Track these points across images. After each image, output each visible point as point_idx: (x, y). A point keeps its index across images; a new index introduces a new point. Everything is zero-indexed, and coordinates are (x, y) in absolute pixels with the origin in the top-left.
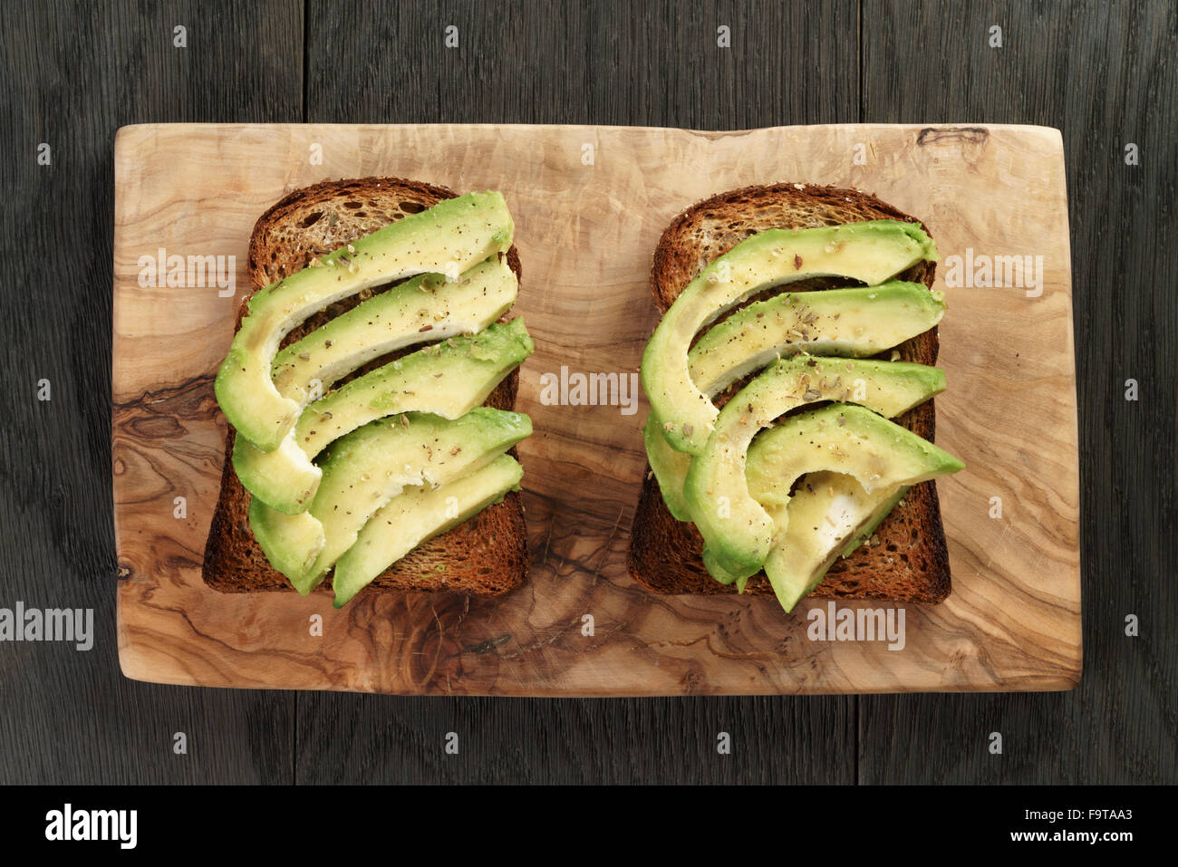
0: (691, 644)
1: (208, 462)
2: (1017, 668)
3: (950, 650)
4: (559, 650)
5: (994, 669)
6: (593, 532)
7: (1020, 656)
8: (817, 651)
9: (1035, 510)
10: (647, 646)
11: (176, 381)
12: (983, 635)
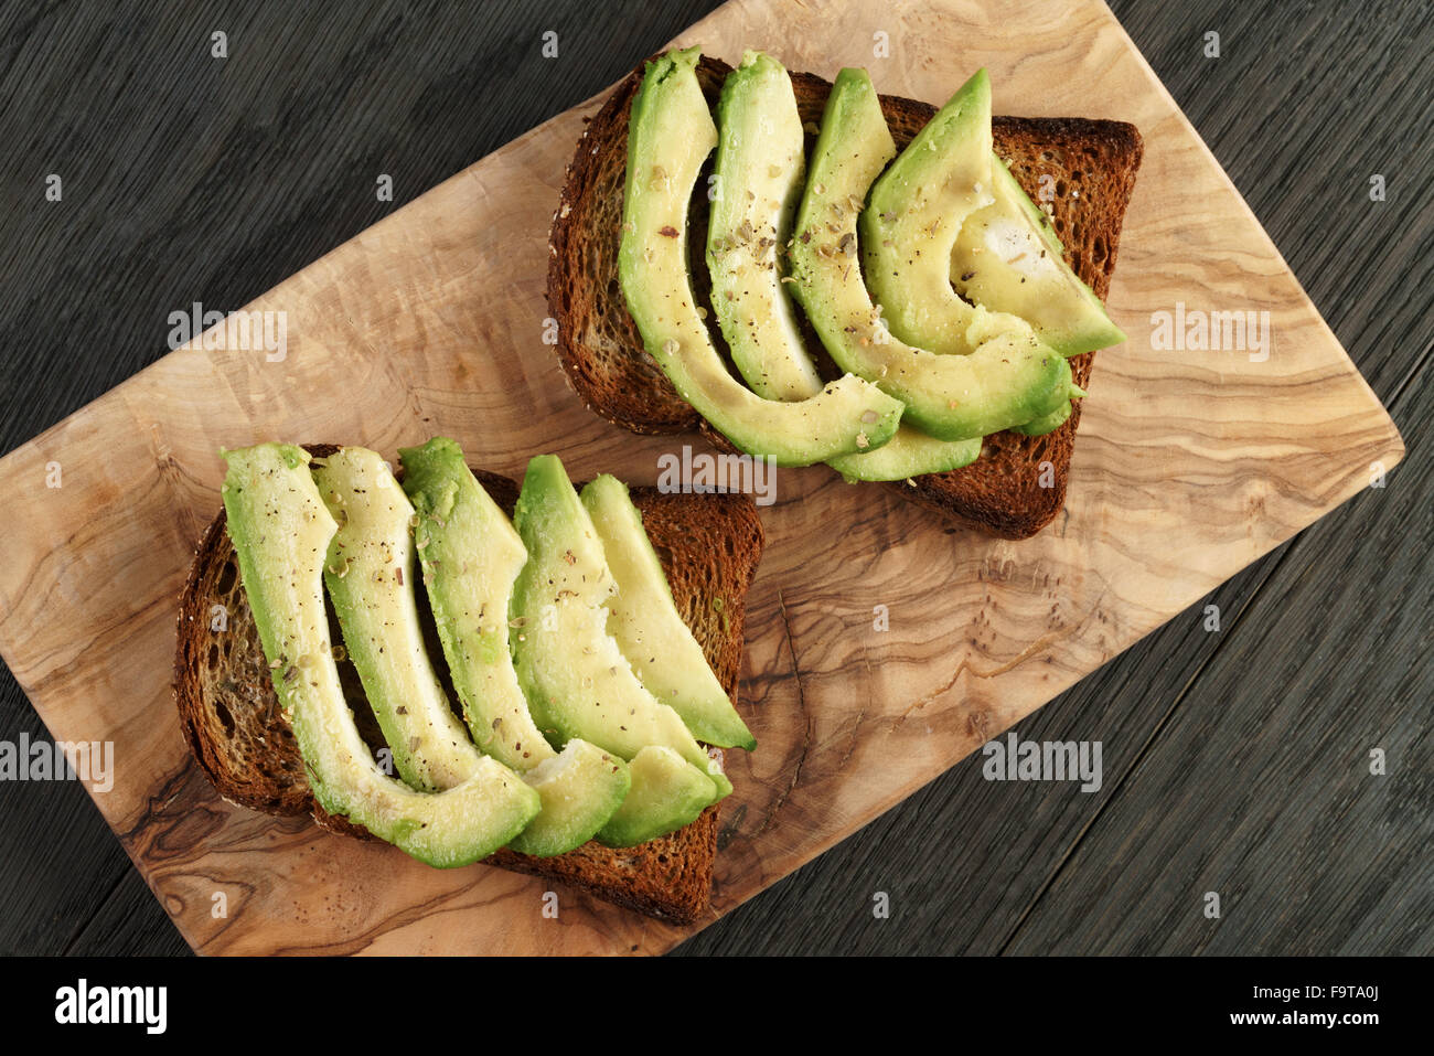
0: (952, 684)
1: (274, 833)
2: (1327, 476)
3: (1241, 504)
4: (810, 787)
5: (1302, 493)
6: (762, 629)
7: (1322, 460)
8: (1097, 599)
9: (1235, 288)
10: (904, 718)
11: (176, 764)
12: (1267, 463)
